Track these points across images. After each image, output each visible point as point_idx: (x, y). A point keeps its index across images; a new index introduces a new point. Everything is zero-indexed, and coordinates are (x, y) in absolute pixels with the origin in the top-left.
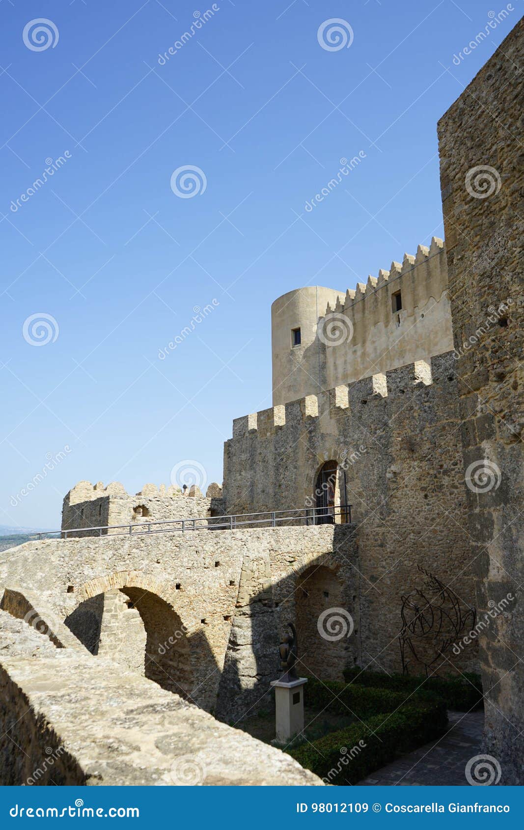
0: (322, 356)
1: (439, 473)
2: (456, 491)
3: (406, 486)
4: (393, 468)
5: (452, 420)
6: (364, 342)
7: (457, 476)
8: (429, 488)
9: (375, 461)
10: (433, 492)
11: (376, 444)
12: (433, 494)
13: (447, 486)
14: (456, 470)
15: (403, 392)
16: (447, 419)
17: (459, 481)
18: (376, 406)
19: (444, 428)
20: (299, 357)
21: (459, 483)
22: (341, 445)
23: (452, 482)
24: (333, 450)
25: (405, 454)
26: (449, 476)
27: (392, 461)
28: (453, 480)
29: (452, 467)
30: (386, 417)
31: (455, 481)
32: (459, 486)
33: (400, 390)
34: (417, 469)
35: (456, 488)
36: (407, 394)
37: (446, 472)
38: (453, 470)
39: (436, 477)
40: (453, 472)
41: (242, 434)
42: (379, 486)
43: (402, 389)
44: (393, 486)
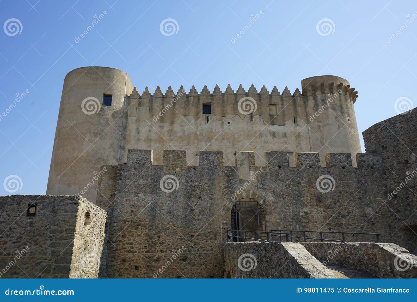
0: (125, 120)
1: (339, 216)
2: (350, 227)
3: (316, 222)
4: (305, 210)
5: (345, 189)
6: (172, 123)
7: (350, 220)
8: (332, 224)
9: (290, 204)
10: (335, 227)
11: (291, 194)
12: (335, 228)
13: (345, 224)
14: (350, 216)
15: (311, 167)
16: (343, 188)
17: (352, 222)
18: (291, 171)
19: (341, 192)
20: (108, 115)
21: (352, 223)
22: (260, 190)
23: (347, 222)
24: (251, 192)
25: (314, 202)
26: (345, 219)
27: (304, 205)
28: (348, 221)
29: (347, 214)
30: (299, 179)
31: (350, 222)
32: (352, 225)
33: (309, 166)
34: (322, 212)
35: (351, 225)
36: (314, 169)
37: (343, 216)
38: (348, 215)
39: (337, 218)
40: (348, 217)
41: (142, 163)
42: (294, 219)
43: (311, 165)
44: (305, 221)
